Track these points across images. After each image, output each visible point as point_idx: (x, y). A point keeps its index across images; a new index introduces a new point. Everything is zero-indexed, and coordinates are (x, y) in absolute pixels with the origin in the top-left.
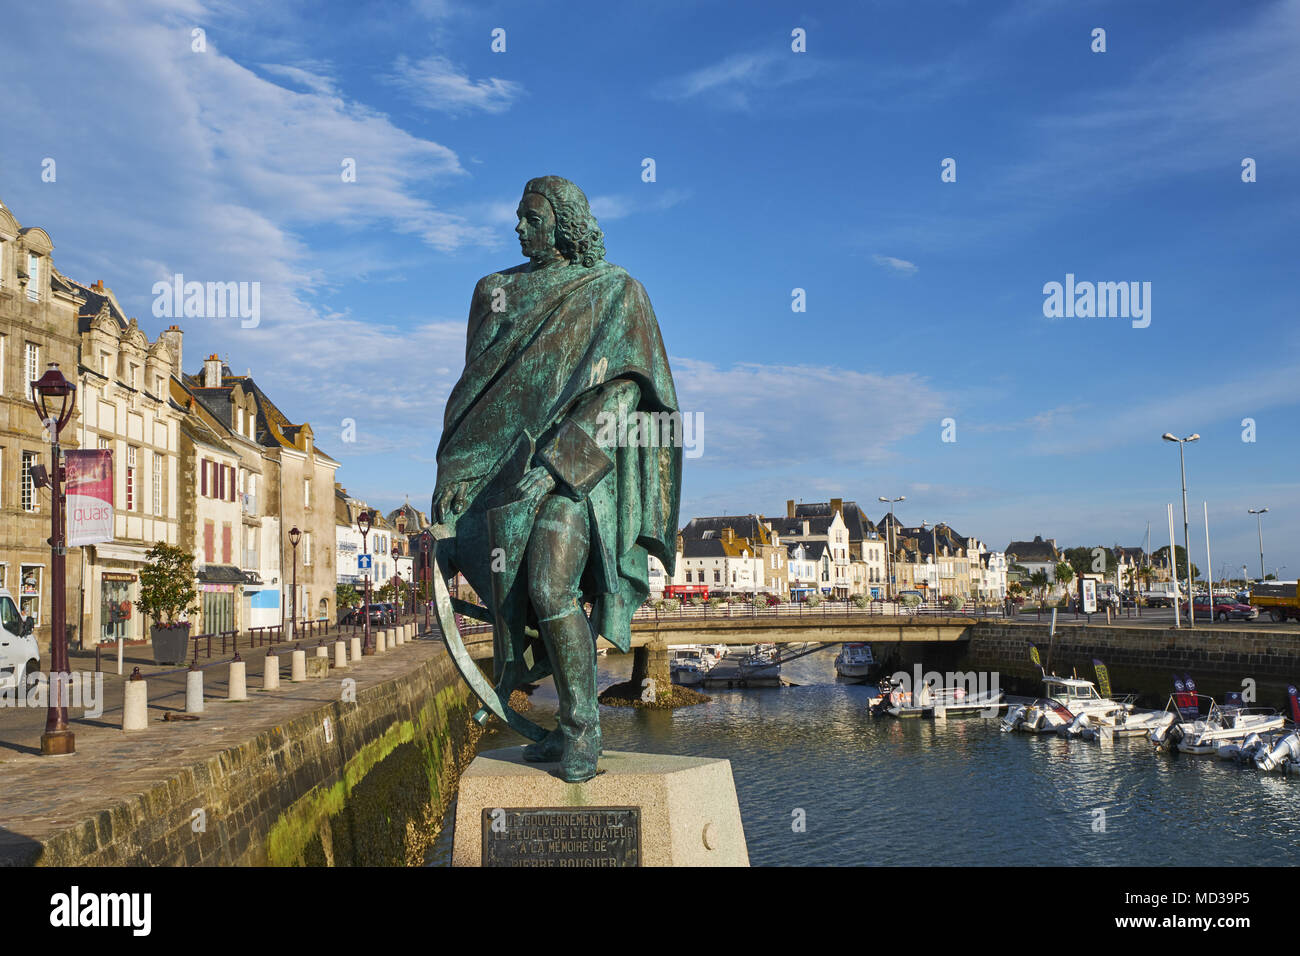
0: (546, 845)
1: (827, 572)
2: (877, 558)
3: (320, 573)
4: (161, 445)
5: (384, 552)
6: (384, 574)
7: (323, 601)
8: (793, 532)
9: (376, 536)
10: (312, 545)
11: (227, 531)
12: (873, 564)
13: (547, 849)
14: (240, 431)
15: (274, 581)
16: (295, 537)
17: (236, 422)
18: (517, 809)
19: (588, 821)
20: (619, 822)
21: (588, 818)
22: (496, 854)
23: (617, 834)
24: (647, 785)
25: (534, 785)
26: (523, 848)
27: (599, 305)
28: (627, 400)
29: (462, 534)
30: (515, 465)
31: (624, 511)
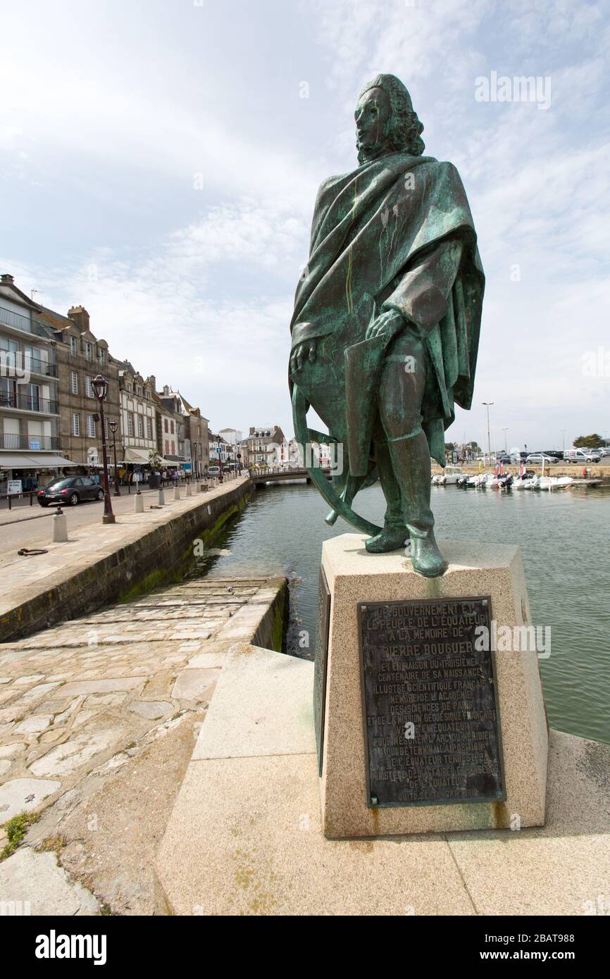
0: (412, 633)
11: (173, 442)
13: (412, 636)
15: (190, 460)
16: (196, 444)
18: (385, 603)
19: (447, 610)
20: (473, 610)
21: (446, 608)
22: (369, 641)
23: (472, 621)
24: (494, 578)
25: (399, 580)
26: (392, 637)
27: (429, 180)
28: (456, 255)
29: (315, 380)
30: (358, 322)
31: (448, 353)
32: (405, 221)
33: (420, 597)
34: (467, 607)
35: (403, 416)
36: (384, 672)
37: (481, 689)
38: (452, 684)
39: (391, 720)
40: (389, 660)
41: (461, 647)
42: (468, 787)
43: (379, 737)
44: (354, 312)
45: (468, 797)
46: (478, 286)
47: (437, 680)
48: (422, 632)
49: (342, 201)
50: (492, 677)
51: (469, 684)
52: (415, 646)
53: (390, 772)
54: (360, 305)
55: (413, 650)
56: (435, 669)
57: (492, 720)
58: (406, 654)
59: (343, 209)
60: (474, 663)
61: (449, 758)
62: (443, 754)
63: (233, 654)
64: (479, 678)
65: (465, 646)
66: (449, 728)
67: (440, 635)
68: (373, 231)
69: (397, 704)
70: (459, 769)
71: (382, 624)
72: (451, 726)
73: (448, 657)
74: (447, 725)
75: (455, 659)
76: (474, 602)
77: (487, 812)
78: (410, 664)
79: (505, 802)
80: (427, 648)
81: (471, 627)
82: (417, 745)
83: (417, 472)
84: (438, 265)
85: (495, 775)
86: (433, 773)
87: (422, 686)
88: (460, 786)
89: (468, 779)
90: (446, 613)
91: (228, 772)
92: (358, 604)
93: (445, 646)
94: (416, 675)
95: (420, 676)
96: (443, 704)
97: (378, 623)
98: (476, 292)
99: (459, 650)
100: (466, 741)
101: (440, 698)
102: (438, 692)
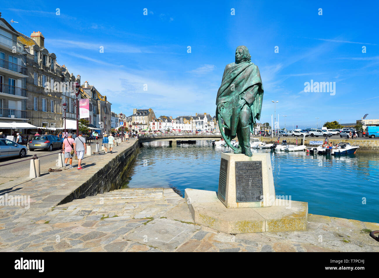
3: (108, 126)
8: (197, 119)
11: (90, 117)
14: (92, 97)
18: (241, 162)
22: (237, 169)
26: (242, 168)
27: (252, 70)
28: (257, 88)
29: (224, 112)
30: (235, 100)
32: (247, 79)
33: (248, 161)
36: (240, 176)
38: (254, 178)
39: (241, 185)
40: (241, 173)
48: (248, 168)
50: (261, 177)
51: (257, 178)
53: (241, 195)
54: (236, 96)
56: (250, 175)
57: (261, 186)
58: (245, 172)
60: (258, 174)
65: (256, 171)
66: (253, 187)
67: (251, 168)
69: (242, 182)
70: (254, 195)
75: (254, 173)
76: (258, 162)
77: (260, 204)
79: (263, 202)
80: (249, 171)
81: (258, 167)
84: (253, 90)
86: (249, 196)
87: (248, 178)
88: (255, 198)
90: (253, 164)
92: (235, 162)
93: (252, 171)
97: (239, 166)
100: (256, 190)
101: (251, 181)
102: (251, 180)
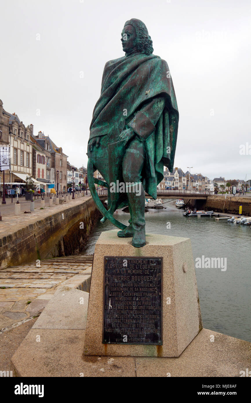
1: (173, 183)
2: (185, 181)
3: (63, 181)
4: (28, 151)
5: (78, 177)
6: (78, 181)
7: (64, 187)
8: (167, 174)
9: (76, 173)
10: (62, 175)
11: (43, 170)
12: (184, 182)
13: (127, 272)
14: (46, 148)
15: (53, 182)
16: (58, 172)
17: (45, 146)
18: (116, 257)
19: (143, 262)
20: (154, 263)
21: (143, 261)
22: (108, 273)
23: (153, 268)
24: (165, 249)
25: (123, 248)
26: (118, 272)
27: (152, 69)
28: (161, 104)
29: (98, 155)
30: (118, 130)
31: (157, 147)
32: (140, 87)
33: (132, 256)
34: (152, 261)
35: (130, 177)
36: (114, 287)
37: (155, 297)
38: (143, 294)
39: (115, 308)
40: (116, 282)
41: (148, 279)
42: (146, 338)
43: (109, 314)
44: (117, 126)
45: (146, 342)
46: (176, 116)
47: (136, 292)
48: (131, 271)
49: (113, 74)
50: (160, 292)
51: (150, 295)
52: (128, 277)
53: (113, 329)
54: (120, 123)
55: (127, 278)
56: (136, 287)
57: (159, 310)
58: (124, 280)
59: (114, 78)
60: (153, 286)
61: (139, 325)
62: (137, 323)
63: (59, 291)
64: (155, 292)
65: (150, 278)
66: (140, 312)
67: (139, 272)
68: (125, 91)
69: (118, 301)
70: (143, 330)
71: (114, 266)
72: (141, 311)
73: (142, 282)
74: (139, 311)
75: (145, 283)
76: (155, 259)
77: (154, 349)
78: (125, 284)
79: (162, 346)
80: (133, 278)
81: (153, 270)
82: (126, 319)
83: (137, 201)
84: (151, 109)
85: (159, 334)
86: (132, 331)
87: (130, 294)
88: (143, 337)
89: (146, 334)
90: (142, 263)
91: (47, 333)
92: (105, 257)
93: (141, 277)
94: (128, 289)
95: (129, 289)
96: (138, 302)
97: (112, 266)
98: (175, 118)
99: (147, 279)
100: (147, 319)
101: (137, 299)
102: (136, 297)
